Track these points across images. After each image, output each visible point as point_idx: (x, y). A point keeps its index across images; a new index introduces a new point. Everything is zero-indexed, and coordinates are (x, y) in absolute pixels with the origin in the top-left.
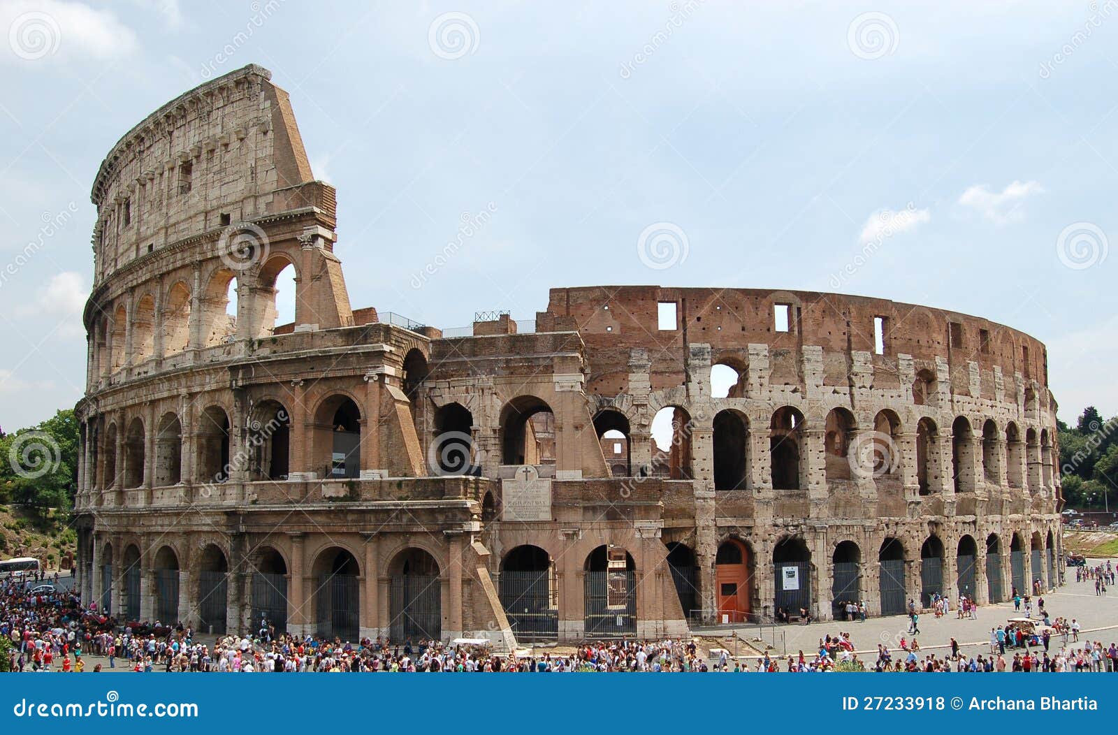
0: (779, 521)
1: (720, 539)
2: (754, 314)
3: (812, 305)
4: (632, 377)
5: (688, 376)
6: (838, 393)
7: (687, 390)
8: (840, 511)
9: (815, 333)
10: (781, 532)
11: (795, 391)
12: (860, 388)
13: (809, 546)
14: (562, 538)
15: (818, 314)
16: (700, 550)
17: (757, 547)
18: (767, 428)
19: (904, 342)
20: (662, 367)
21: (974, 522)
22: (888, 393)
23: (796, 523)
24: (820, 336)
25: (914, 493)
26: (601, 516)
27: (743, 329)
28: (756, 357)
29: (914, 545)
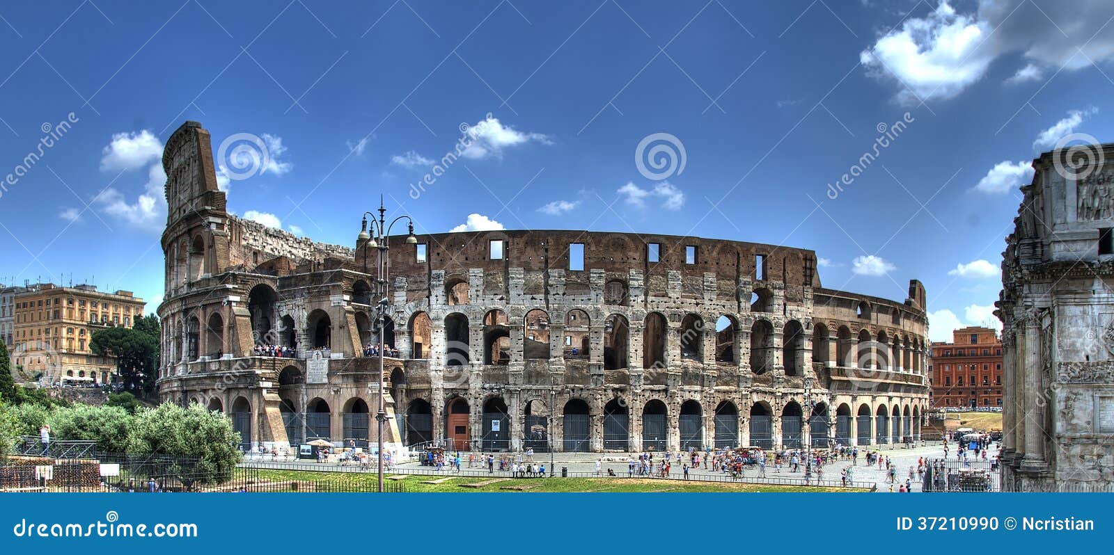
0: (487, 386)
1: (446, 396)
2: (473, 249)
3: (516, 240)
4: (396, 294)
5: (430, 292)
6: (535, 299)
7: (429, 301)
8: (533, 380)
9: (518, 258)
10: (487, 393)
11: (502, 299)
12: (554, 295)
13: (507, 402)
14: (333, 393)
15: (521, 245)
16: (434, 403)
17: (471, 402)
18: (480, 324)
19: (595, 260)
20: (414, 287)
21: (666, 391)
22: (578, 298)
23: (498, 387)
24: (522, 260)
25: (599, 368)
26: (351, 380)
27: (467, 259)
28: (474, 277)
29: (599, 404)
